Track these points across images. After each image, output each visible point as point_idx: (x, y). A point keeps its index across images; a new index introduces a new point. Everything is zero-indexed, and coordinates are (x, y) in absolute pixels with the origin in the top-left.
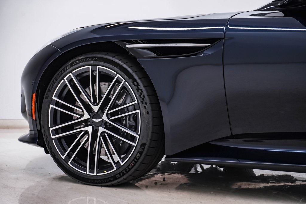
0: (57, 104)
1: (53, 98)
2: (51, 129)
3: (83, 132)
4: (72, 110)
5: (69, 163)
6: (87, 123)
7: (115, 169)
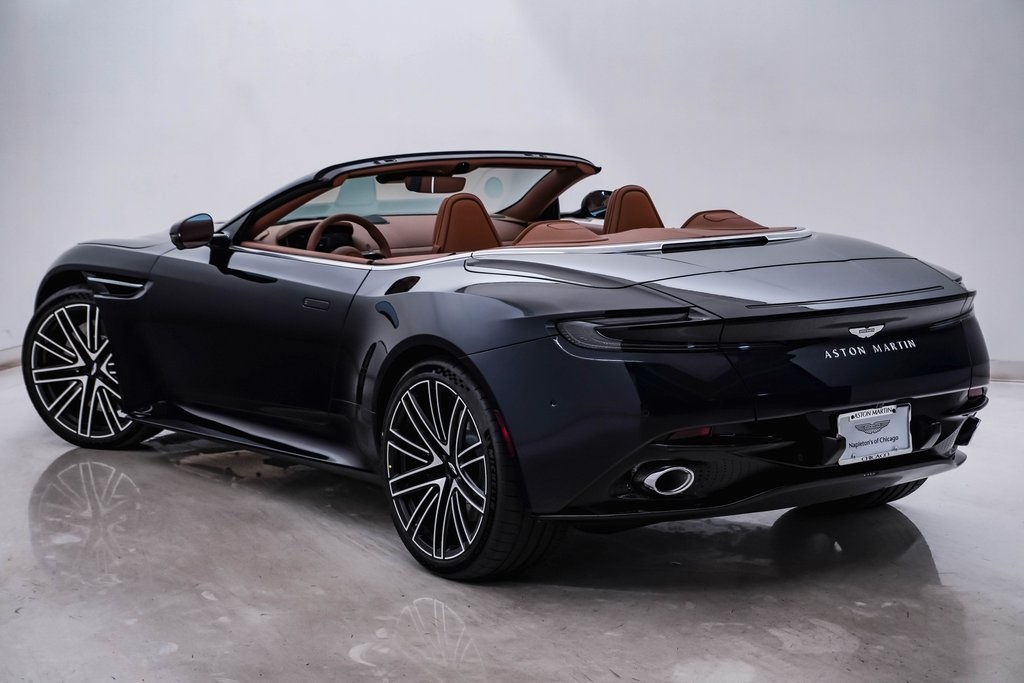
0: (42, 341)
1: (39, 333)
2: (34, 372)
3: (75, 383)
4: (61, 352)
5: (56, 417)
6: (82, 371)
7: (113, 434)
